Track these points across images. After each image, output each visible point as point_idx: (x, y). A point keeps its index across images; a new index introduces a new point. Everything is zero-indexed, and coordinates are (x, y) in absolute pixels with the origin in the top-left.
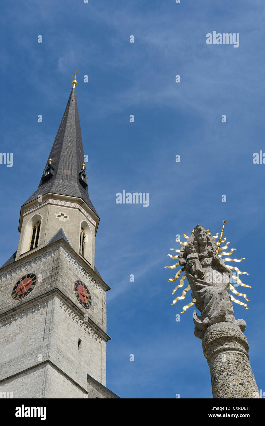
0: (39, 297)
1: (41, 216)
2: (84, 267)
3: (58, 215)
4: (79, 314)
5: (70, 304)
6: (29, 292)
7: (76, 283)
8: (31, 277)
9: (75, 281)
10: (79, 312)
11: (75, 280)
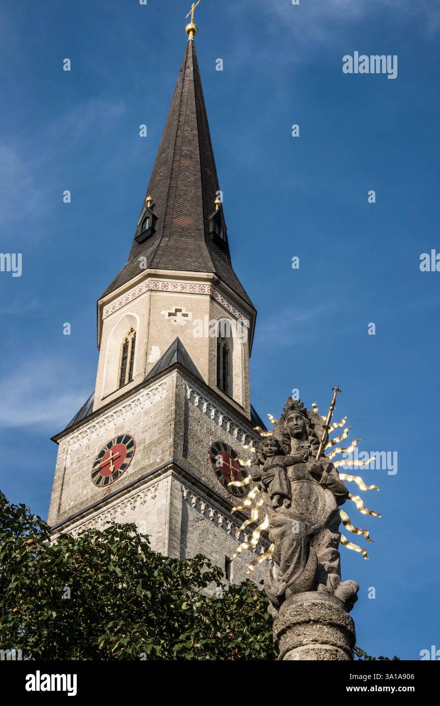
0: (141, 482)
1: (136, 319)
2: (228, 413)
3: (169, 313)
4: (223, 509)
5: (203, 491)
6: (122, 471)
7: (213, 448)
8: (125, 442)
9: (210, 444)
10: (222, 506)
11: (210, 441)
